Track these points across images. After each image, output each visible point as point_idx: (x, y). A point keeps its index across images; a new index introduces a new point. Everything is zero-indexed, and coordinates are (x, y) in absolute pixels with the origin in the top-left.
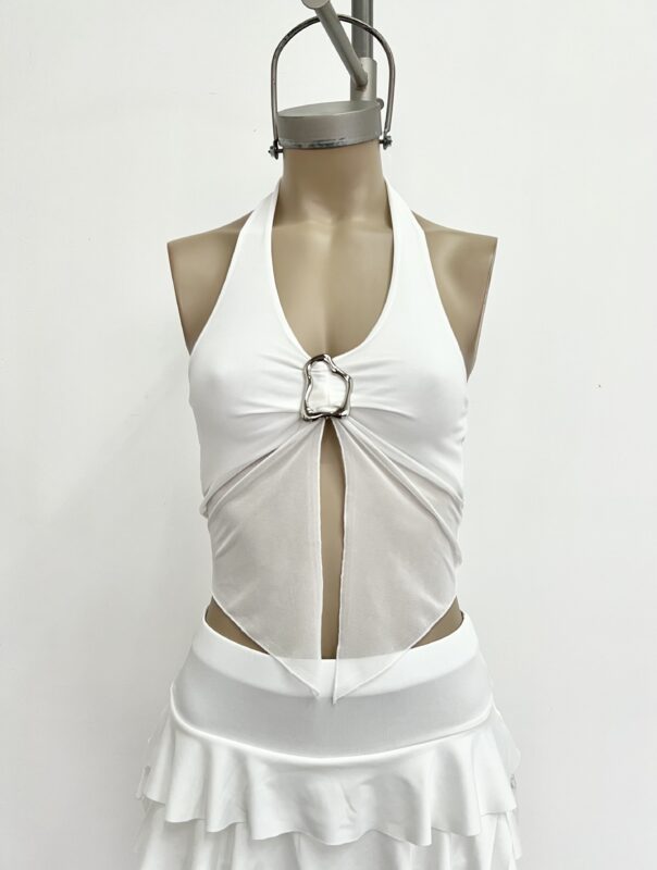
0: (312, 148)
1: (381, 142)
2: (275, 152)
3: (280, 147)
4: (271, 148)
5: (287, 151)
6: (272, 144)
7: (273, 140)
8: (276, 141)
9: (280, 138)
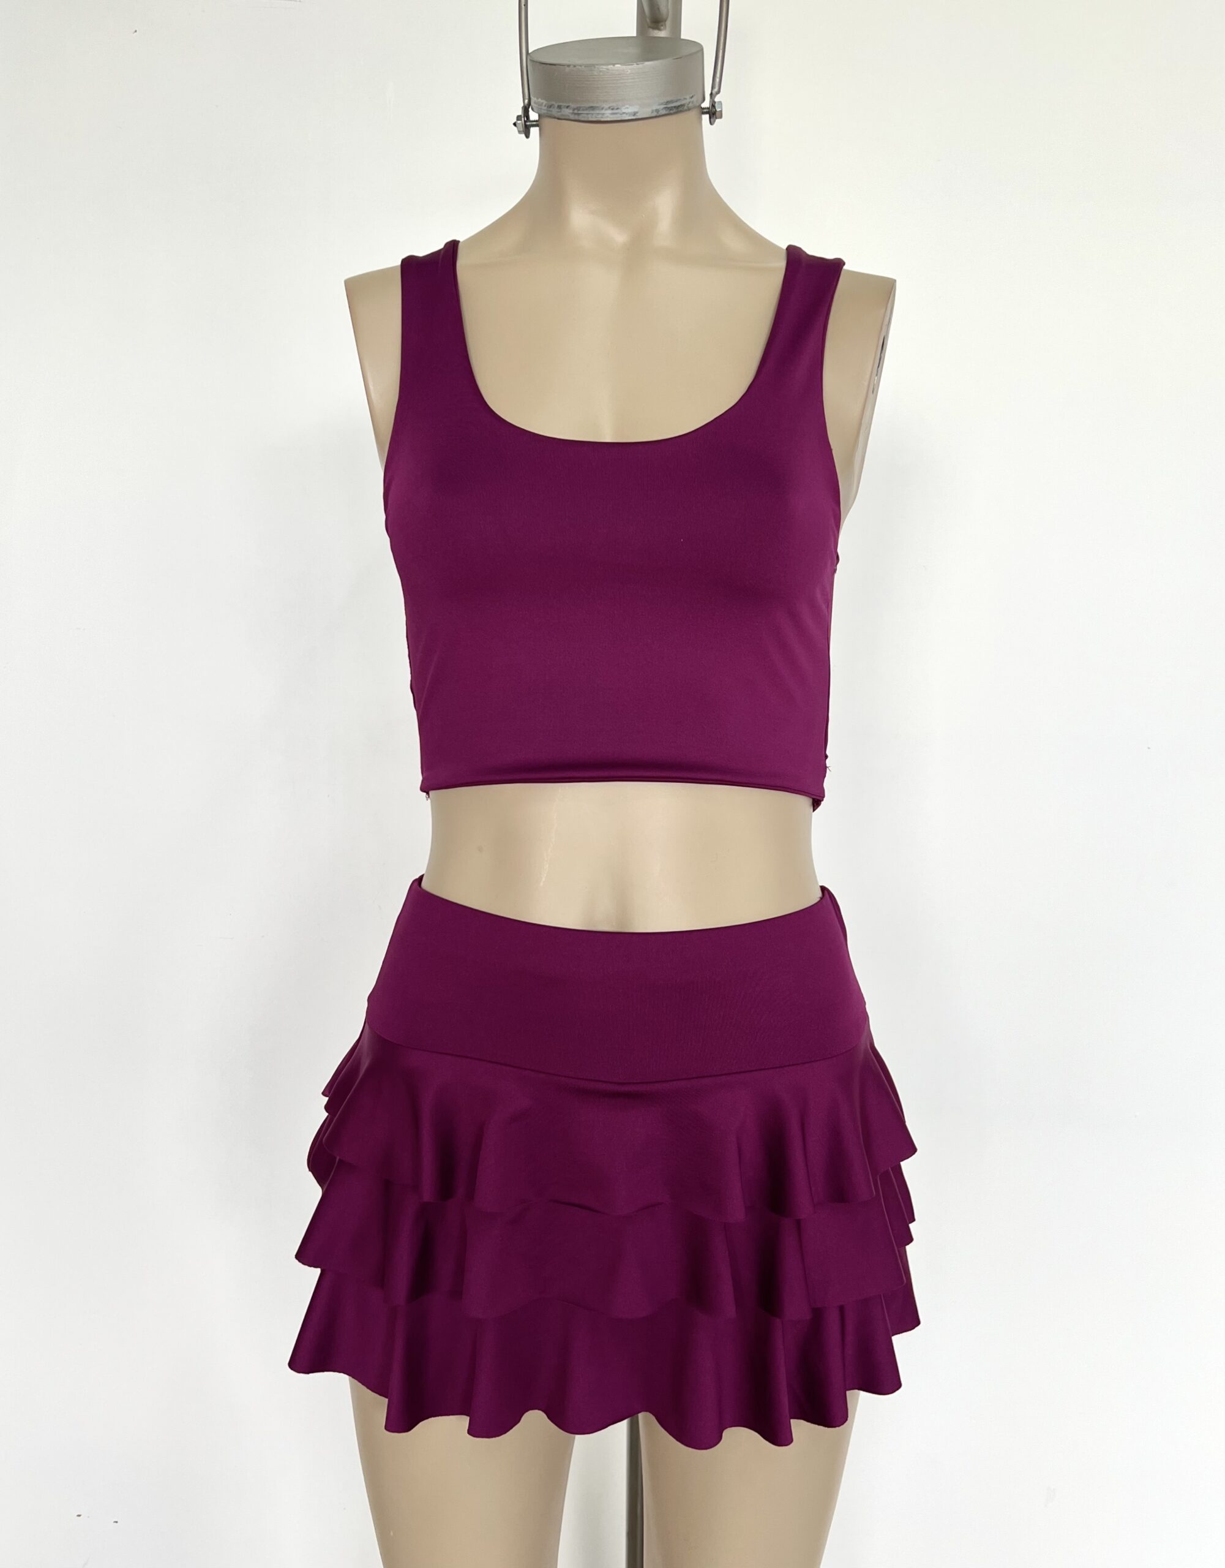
2: (525, 125)
4: (519, 118)
5: (546, 124)
6: (520, 112)
7: (522, 105)
8: (527, 107)
9: (533, 99)
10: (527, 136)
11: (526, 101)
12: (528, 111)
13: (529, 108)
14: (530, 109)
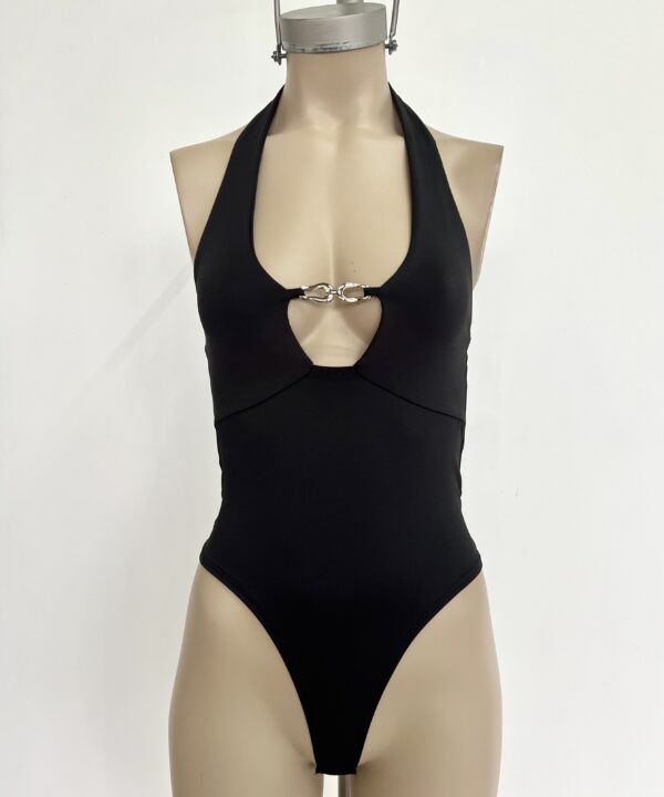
0: (315, 52)
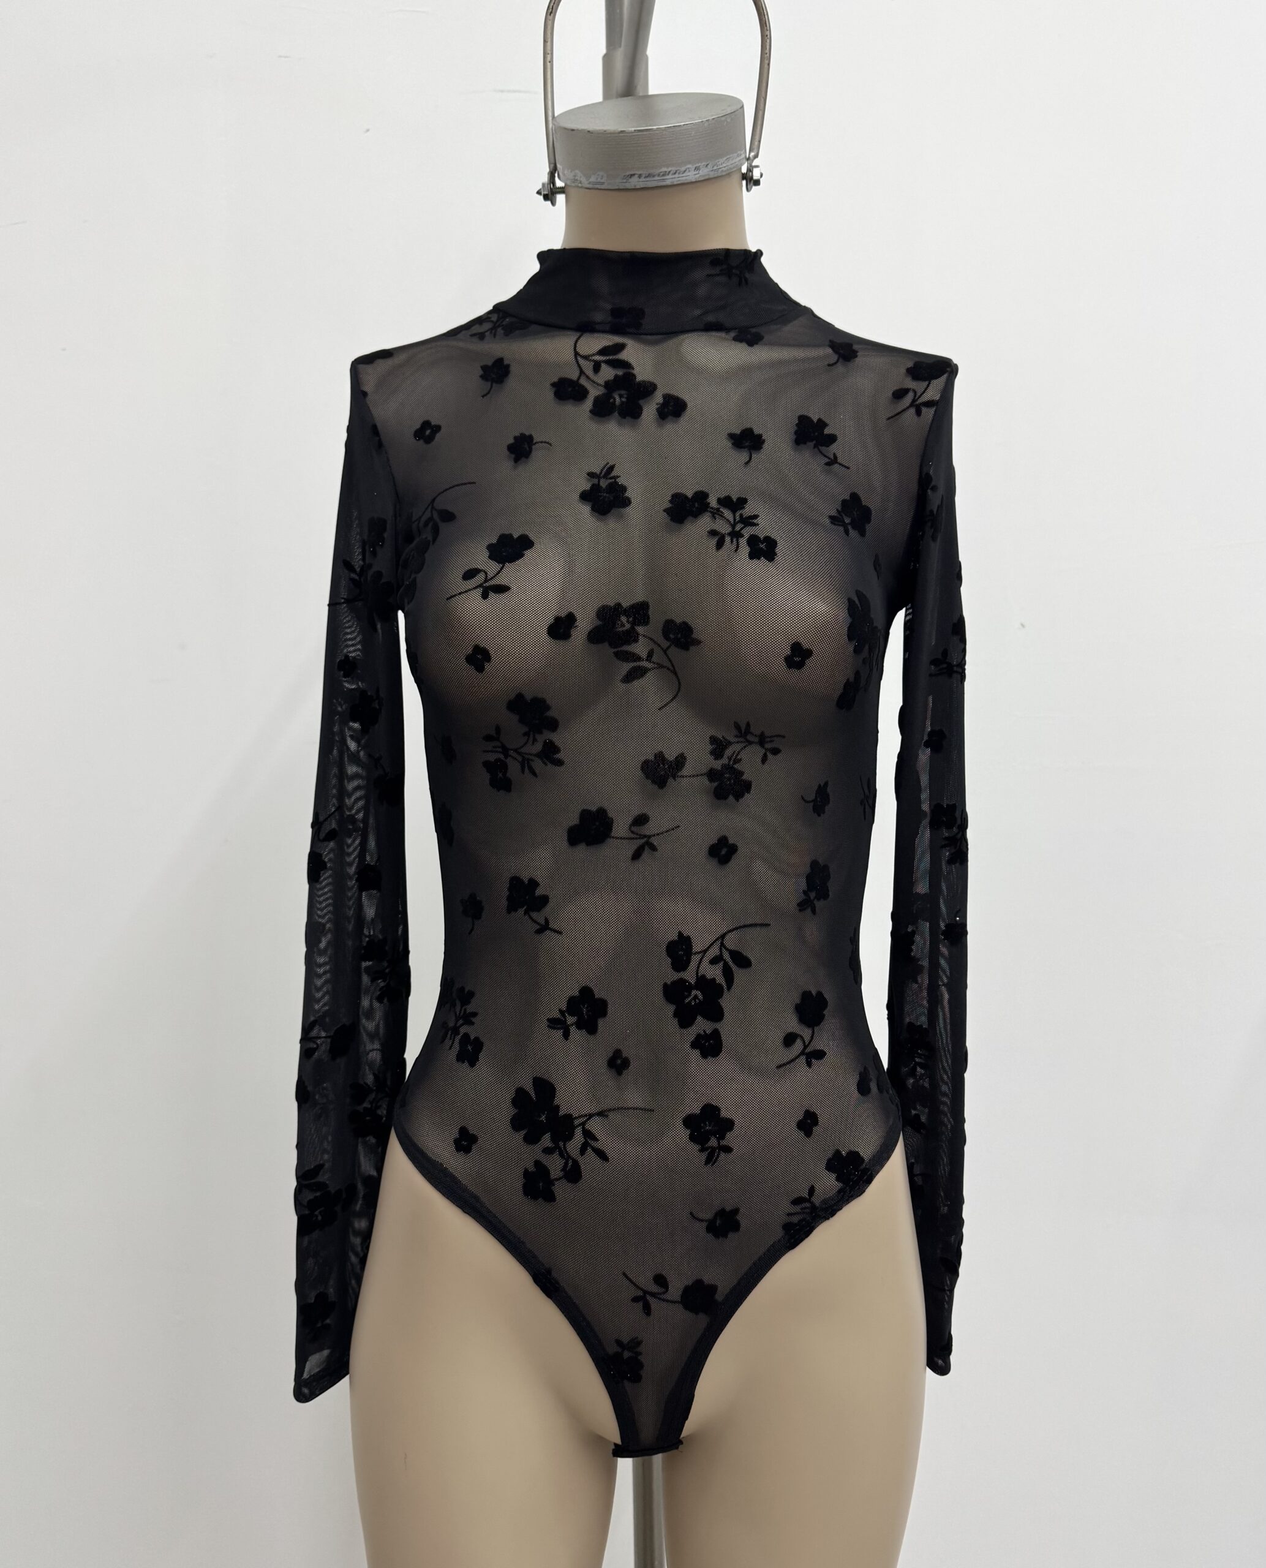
1: (744, 177)
2: (549, 194)
3: (559, 184)
4: (543, 185)
5: (572, 191)
6: (545, 179)
7: (548, 170)
8: (554, 172)
9: (558, 166)
10: (553, 204)
11: (552, 165)
12: (555, 176)
13: (555, 172)
14: (556, 175)
